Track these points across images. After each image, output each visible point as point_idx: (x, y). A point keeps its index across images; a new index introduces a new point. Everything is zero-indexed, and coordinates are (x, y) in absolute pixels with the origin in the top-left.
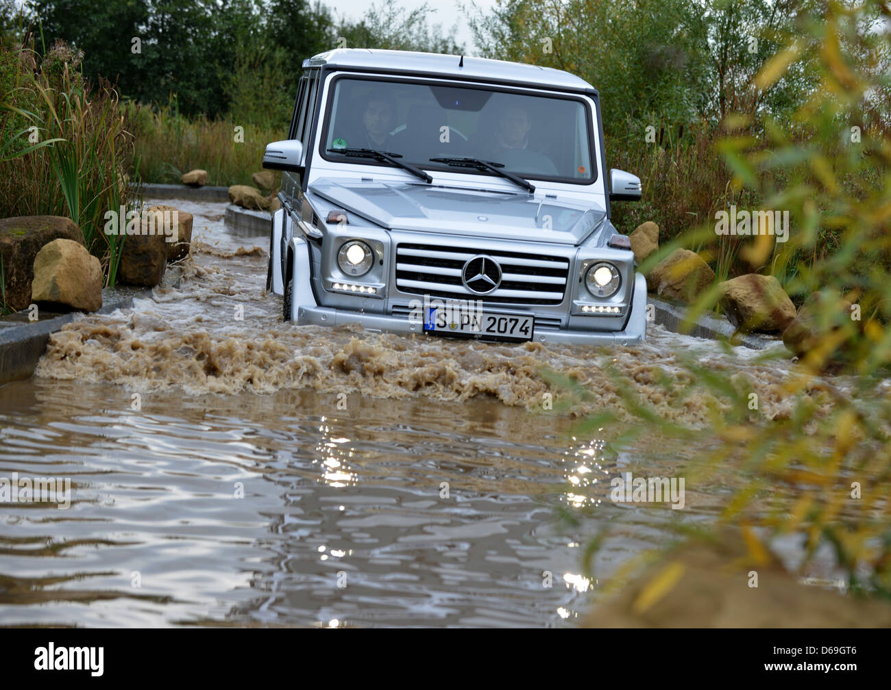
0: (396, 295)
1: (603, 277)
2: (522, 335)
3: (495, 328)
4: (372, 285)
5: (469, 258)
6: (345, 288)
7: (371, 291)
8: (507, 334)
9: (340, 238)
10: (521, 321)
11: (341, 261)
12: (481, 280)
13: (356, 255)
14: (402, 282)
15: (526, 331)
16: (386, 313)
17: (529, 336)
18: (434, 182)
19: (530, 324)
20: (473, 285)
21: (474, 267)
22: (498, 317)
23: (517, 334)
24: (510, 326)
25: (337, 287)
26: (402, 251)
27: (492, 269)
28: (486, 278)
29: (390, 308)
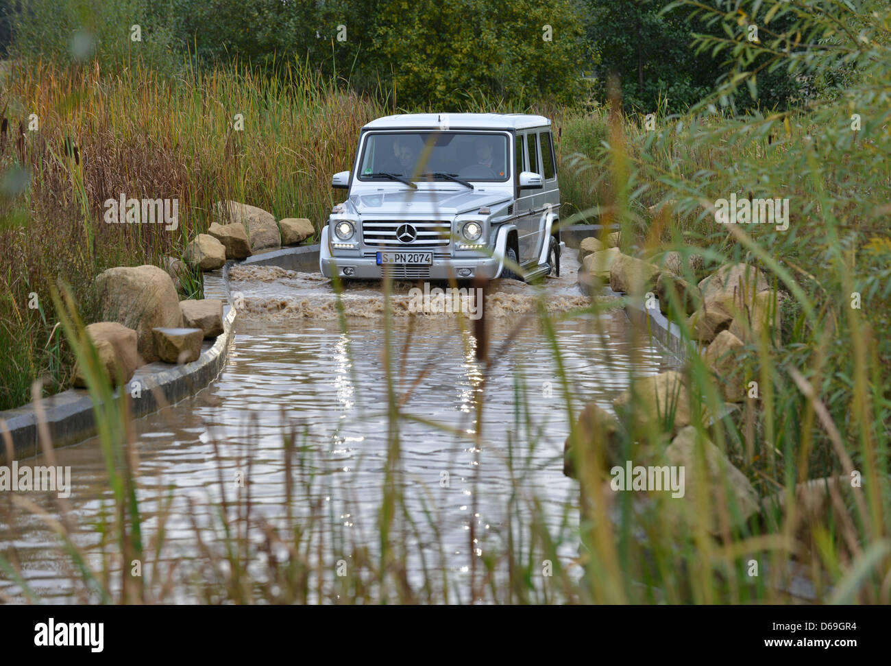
0: (365, 248)
1: (472, 230)
2: (426, 263)
3: (412, 260)
4: (353, 243)
5: (399, 225)
6: (340, 246)
7: (352, 247)
8: (419, 263)
9: (336, 221)
10: (425, 255)
11: (337, 232)
12: (406, 236)
13: (345, 229)
14: (367, 241)
15: (428, 260)
16: (361, 257)
17: (430, 263)
18: (419, 188)
19: (430, 256)
20: (403, 239)
21: (402, 230)
22: (413, 254)
23: (424, 262)
24: (420, 258)
25: (336, 246)
26: (365, 225)
27: (410, 230)
28: (408, 235)
29: (363, 255)
